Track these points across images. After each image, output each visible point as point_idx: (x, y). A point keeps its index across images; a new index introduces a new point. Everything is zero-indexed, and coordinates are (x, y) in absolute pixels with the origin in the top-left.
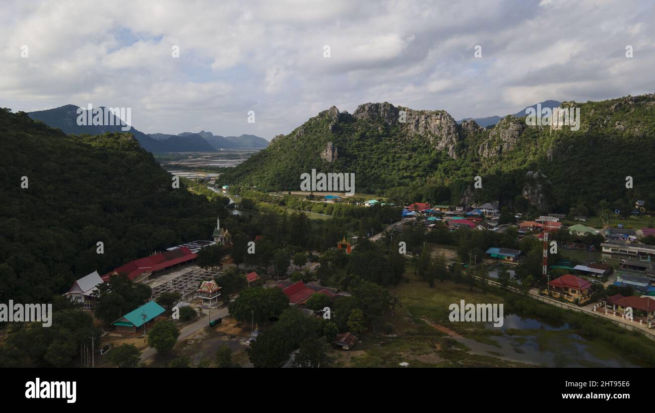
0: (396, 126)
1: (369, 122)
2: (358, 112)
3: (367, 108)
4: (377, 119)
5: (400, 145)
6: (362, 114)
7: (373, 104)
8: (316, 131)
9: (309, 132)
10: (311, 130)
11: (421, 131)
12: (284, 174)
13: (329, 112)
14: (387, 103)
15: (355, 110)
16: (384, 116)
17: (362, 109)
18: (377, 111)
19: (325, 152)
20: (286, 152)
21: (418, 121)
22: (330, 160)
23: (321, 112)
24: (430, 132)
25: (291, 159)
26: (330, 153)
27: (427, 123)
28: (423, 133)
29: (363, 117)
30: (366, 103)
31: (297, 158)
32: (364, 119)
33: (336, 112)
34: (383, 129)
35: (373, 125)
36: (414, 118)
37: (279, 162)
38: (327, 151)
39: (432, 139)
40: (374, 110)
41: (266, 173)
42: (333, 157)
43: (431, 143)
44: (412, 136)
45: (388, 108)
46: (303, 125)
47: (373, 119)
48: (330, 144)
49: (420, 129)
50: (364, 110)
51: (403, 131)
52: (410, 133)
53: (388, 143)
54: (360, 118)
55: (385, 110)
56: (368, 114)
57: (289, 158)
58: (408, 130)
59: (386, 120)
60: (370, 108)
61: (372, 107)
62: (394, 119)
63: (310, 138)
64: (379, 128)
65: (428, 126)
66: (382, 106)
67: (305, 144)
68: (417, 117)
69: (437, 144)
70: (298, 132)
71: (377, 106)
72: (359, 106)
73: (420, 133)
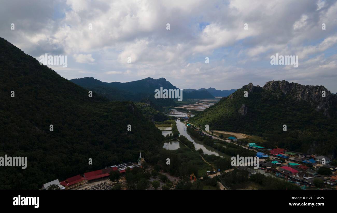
0: (289, 95)
1: (272, 92)
2: (266, 86)
3: (271, 84)
4: (277, 90)
5: (290, 106)
6: (268, 87)
7: (276, 81)
8: (239, 97)
9: (236, 97)
10: (236, 96)
11: (305, 98)
12: (217, 120)
13: (248, 86)
14: (284, 80)
15: (264, 85)
16: (282, 88)
17: (268, 84)
18: (278, 85)
19: (240, 109)
20: (222, 108)
21: (304, 92)
22: (243, 114)
23: (244, 86)
24: (311, 99)
25: (223, 112)
26: (243, 110)
27: (309, 93)
28: (306, 99)
29: (268, 89)
30: (271, 81)
31: (226, 112)
32: (269, 90)
33: (252, 86)
34: (280, 96)
35: (274, 94)
36: (301, 90)
37: (217, 114)
38: (241, 109)
39: (312, 104)
40: (276, 85)
41: (209, 119)
42: (245, 112)
43: (312, 106)
44: (300, 101)
45: (285, 84)
46: (233, 93)
47: (274, 90)
48: (244, 105)
49: (305, 97)
50: (270, 84)
51: (293, 98)
52: (298, 99)
53: (282, 105)
54: (267, 89)
55: (282, 85)
56: (271, 87)
57: (222, 111)
58: (297, 97)
59: (283, 91)
60: (273, 84)
61: (275, 83)
62: (288, 90)
63: (235, 101)
64: (278, 96)
65: (310, 96)
66: (281, 83)
67: (232, 104)
68: (303, 90)
69: (316, 107)
70: (230, 97)
71: (278, 82)
72: (267, 83)
73: (305, 99)
